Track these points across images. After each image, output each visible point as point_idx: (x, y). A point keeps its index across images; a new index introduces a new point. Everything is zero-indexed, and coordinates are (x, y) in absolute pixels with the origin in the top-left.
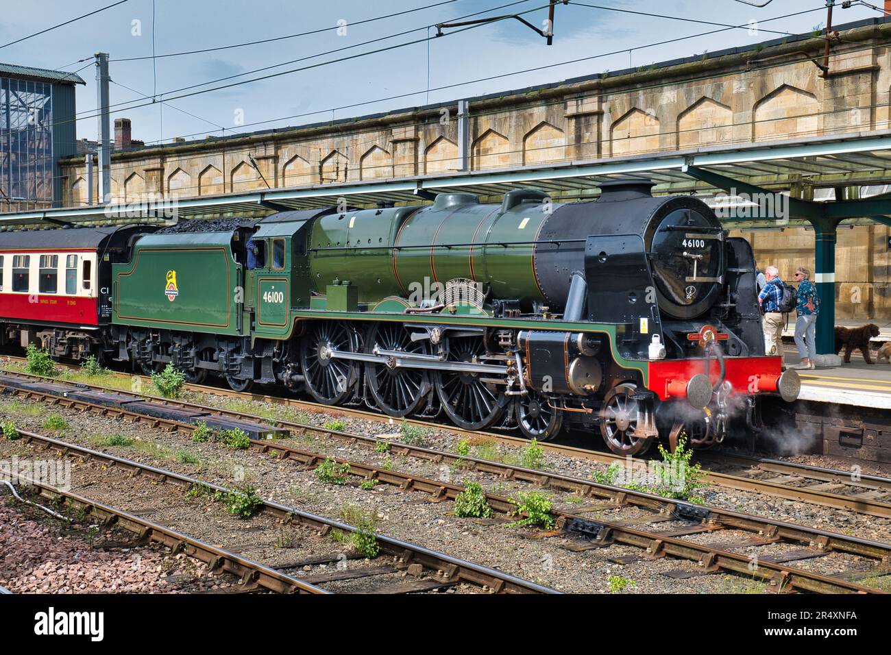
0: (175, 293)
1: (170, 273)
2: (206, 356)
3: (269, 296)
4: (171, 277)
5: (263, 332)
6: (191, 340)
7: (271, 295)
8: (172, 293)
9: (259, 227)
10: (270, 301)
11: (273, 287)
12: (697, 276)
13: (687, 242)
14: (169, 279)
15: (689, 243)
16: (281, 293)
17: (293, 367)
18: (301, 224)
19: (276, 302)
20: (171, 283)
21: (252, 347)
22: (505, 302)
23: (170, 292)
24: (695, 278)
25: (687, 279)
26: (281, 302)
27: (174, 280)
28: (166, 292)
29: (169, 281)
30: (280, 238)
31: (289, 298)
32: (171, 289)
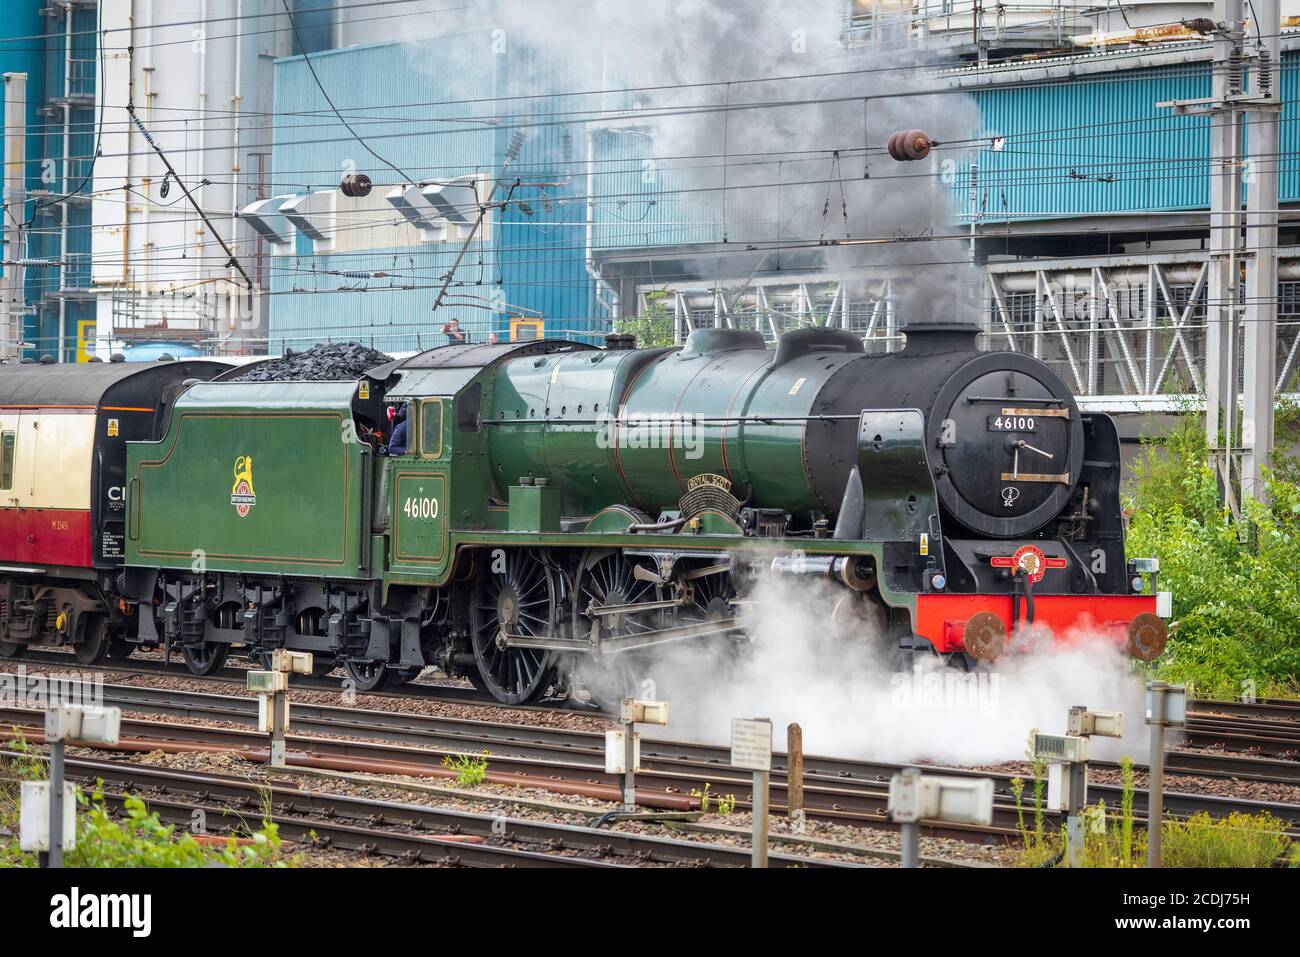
0: (250, 500)
1: (241, 461)
2: (307, 625)
3: (415, 507)
4: (243, 469)
5: (403, 571)
6: (278, 594)
7: (417, 503)
8: (245, 500)
9: (399, 377)
10: (415, 516)
11: (421, 489)
12: (1018, 472)
13: (1003, 422)
14: (238, 472)
15: (1007, 422)
16: (434, 500)
17: (457, 639)
18: (472, 373)
19: (426, 516)
20: (242, 480)
21: (384, 602)
22: (760, 512)
23: (240, 499)
24: (1015, 475)
25: (1005, 476)
26: (434, 516)
27: (247, 475)
28: (234, 499)
29: (238, 477)
30: (435, 399)
31: (447, 511)
32: (244, 493)
